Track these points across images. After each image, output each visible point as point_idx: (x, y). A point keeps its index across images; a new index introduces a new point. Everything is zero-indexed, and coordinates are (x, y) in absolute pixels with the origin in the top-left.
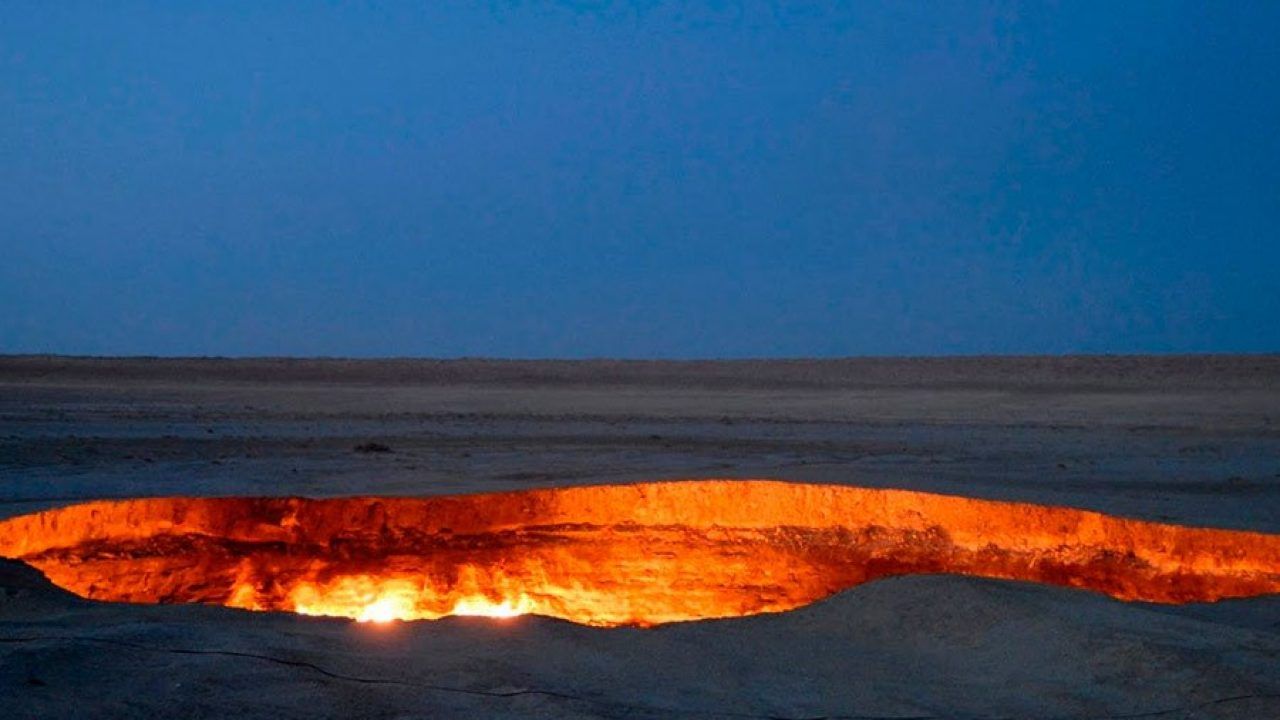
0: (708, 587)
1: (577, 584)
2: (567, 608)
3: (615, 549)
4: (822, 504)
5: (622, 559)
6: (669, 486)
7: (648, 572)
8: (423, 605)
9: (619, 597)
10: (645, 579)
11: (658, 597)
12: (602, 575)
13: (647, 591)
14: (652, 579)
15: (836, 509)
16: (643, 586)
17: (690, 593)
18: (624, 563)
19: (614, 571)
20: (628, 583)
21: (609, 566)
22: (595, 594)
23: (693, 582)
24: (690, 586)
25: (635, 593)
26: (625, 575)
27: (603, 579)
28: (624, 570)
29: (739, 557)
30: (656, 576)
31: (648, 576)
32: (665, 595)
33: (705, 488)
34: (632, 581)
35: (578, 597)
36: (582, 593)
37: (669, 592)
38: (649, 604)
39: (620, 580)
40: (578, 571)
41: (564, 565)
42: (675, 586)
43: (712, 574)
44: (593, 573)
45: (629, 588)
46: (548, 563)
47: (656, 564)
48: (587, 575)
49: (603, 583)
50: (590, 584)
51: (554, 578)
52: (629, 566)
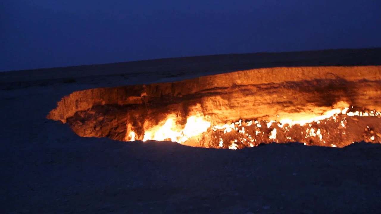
0: (265, 104)
1: (223, 108)
2: (219, 117)
3: (234, 95)
4: (298, 73)
5: (237, 98)
6: (248, 71)
7: (245, 101)
8: (178, 123)
9: (237, 111)
10: (245, 104)
11: (249, 109)
12: (231, 104)
13: (246, 108)
14: (247, 104)
15: (303, 74)
16: (244, 106)
17: (259, 107)
18: (238, 99)
19: (234, 102)
20: (240, 106)
21: (233, 101)
22: (229, 111)
23: (259, 103)
24: (259, 105)
25: (242, 109)
26: (238, 103)
27: (232, 105)
28: (238, 101)
29: (274, 93)
30: (248, 103)
31: (246, 103)
32: (251, 109)
33: (259, 71)
34: (241, 105)
35: (223, 113)
36: (225, 111)
37: (252, 107)
38: (246, 112)
39: (236, 105)
40: (224, 103)
41: (219, 102)
42: (254, 105)
43: (265, 100)
44: (228, 104)
45: (240, 107)
46: (214, 102)
47: (248, 98)
48: (226, 105)
49: (232, 107)
50: (228, 108)
51: (216, 107)
52: (239, 100)
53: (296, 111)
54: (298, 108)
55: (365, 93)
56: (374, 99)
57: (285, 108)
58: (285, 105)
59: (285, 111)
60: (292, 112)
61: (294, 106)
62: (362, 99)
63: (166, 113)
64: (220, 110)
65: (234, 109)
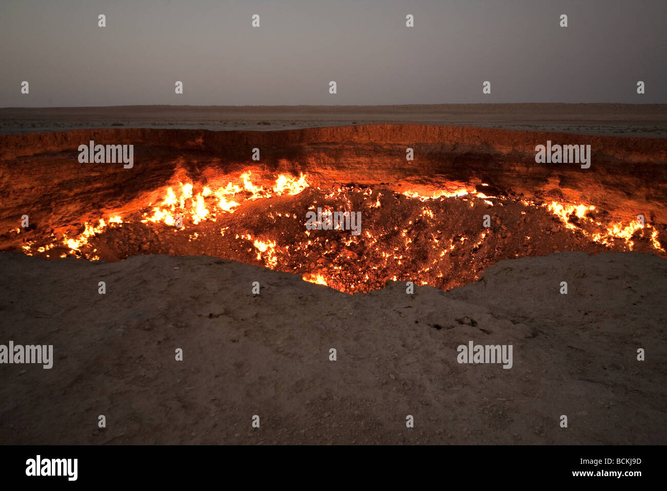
0: (384, 169)
1: (329, 168)
2: (325, 178)
3: (345, 153)
5: (348, 157)
7: (358, 163)
9: (347, 173)
10: (357, 165)
11: (363, 173)
12: (339, 164)
13: (358, 171)
14: (360, 166)
16: (356, 168)
17: (376, 171)
18: (349, 159)
20: (350, 167)
21: (342, 160)
22: (336, 172)
23: (377, 167)
24: (376, 169)
25: (353, 171)
26: (349, 164)
27: (341, 165)
28: (349, 162)
30: (362, 164)
34: (352, 166)
35: (329, 173)
36: (331, 171)
37: (367, 171)
38: (359, 176)
39: (347, 166)
40: (330, 162)
41: (324, 160)
42: (369, 168)
43: (385, 163)
44: (336, 163)
45: (351, 169)
46: (317, 159)
47: (362, 159)
48: (333, 164)
49: (340, 167)
50: (334, 168)
51: (320, 165)
52: (351, 160)
53: (421, 183)
54: (424, 179)
55: (513, 168)
56: (523, 178)
57: (407, 177)
58: (408, 173)
59: (407, 181)
60: (417, 183)
61: (420, 175)
62: (507, 176)
63: (243, 164)
64: (326, 169)
65: (343, 170)
